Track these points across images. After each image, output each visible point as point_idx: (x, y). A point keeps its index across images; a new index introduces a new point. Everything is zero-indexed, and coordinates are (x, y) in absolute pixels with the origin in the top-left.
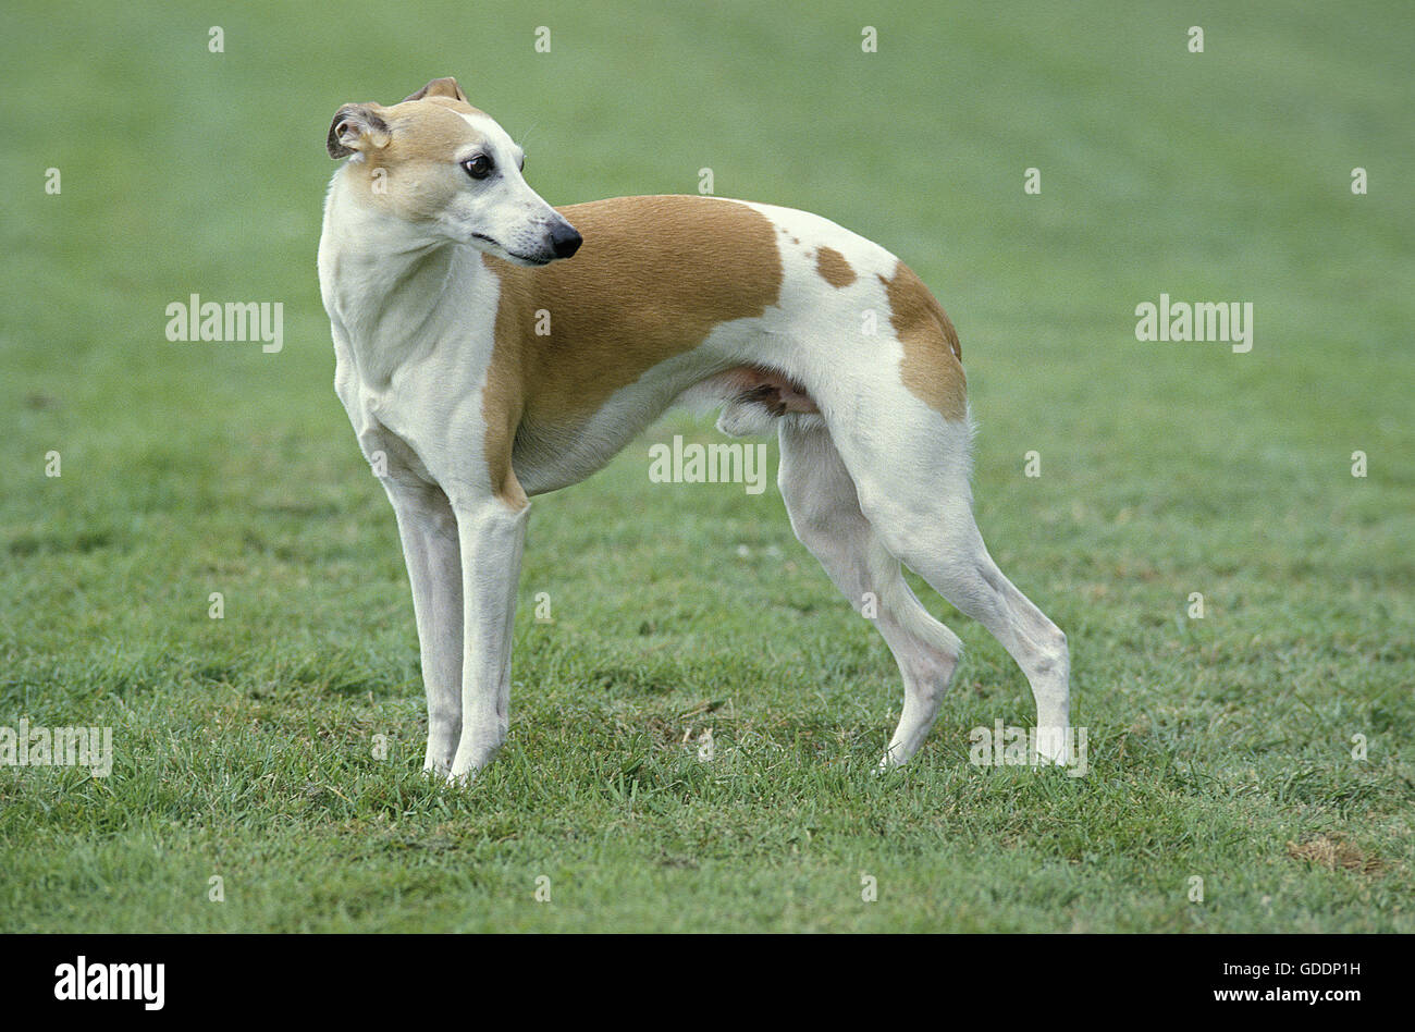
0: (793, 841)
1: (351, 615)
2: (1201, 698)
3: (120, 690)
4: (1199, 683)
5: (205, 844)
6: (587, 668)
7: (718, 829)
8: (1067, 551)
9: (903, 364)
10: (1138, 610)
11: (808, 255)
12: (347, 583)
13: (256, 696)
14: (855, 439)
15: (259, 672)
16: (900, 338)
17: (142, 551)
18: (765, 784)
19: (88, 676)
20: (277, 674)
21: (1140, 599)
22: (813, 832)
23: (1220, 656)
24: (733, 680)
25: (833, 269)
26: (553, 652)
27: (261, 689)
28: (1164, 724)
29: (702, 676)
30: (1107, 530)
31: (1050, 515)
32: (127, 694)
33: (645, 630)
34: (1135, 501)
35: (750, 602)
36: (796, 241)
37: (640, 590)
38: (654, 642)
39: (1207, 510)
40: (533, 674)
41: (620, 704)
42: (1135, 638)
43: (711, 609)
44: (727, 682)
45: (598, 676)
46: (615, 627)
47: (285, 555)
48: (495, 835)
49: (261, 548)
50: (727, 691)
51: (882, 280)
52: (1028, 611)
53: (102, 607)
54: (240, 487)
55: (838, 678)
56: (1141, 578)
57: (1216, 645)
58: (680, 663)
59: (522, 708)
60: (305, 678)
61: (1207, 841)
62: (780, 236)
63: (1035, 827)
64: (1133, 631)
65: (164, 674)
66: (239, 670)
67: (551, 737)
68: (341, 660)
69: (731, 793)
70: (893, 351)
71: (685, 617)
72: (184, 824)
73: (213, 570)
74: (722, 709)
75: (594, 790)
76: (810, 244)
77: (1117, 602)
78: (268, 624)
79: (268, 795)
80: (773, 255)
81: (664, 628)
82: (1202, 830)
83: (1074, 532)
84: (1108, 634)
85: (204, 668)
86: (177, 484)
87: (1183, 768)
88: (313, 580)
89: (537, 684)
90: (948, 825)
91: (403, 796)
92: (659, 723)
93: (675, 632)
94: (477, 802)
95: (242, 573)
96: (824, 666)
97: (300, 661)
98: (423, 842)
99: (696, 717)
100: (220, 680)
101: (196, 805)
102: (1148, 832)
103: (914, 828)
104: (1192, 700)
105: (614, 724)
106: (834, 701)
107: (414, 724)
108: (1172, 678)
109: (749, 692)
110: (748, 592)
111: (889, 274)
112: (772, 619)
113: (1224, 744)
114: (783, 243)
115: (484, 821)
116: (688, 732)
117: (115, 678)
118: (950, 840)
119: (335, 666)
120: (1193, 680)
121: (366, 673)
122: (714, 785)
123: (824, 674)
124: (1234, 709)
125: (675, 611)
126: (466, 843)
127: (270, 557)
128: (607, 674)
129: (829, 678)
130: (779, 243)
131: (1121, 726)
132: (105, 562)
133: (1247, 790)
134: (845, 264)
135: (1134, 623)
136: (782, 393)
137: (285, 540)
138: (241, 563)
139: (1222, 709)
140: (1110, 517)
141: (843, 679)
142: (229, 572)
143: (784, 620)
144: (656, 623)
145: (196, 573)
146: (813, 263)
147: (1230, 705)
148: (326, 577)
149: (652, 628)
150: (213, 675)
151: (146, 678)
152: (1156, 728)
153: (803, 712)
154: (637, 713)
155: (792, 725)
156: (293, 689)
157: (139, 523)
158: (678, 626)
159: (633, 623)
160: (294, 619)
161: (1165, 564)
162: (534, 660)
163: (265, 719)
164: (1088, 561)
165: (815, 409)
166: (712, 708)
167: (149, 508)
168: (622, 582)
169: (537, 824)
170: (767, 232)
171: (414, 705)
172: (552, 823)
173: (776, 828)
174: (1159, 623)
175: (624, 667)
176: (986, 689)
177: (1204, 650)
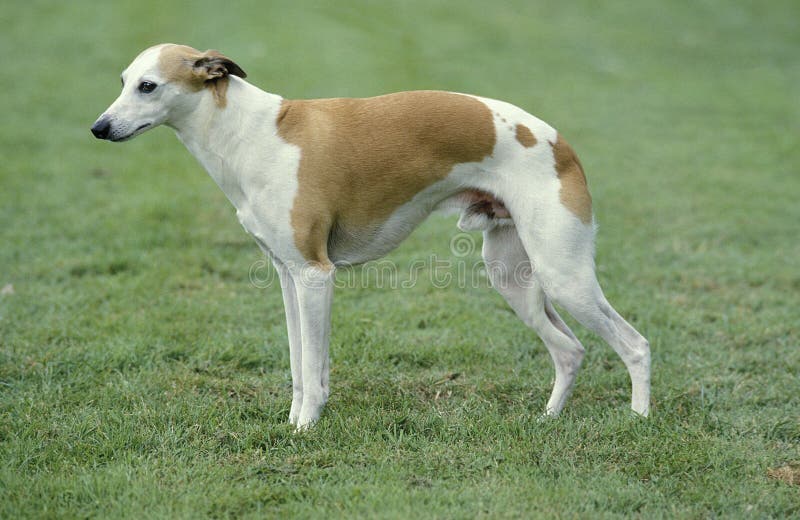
0: (488, 467)
1: (258, 315)
2: (731, 369)
3: (121, 368)
4: (732, 360)
5: (156, 470)
6: (385, 353)
7: (446, 459)
8: (667, 272)
9: (561, 191)
10: (702, 312)
11: (511, 129)
12: (258, 295)
13: (197, 370)
14: (532, 233)
15: (200, 355)
16: (559, 177)
17: (144, 274)
18: (476, 430)
19: (103, 358)
20: (210, 357)
21: (705, 305)
22: (500, 461)
23: (746, 342)
24: (467, 360)
25: (524, 137)
26: (367, 342)
27: (200, 366)
28: (708, 387)
29: (450, 357)
30: (693, 257)
31: (660, 247)
32: (125, 370)
33: (422, 326)
34: (710, 236)
35: (483, 307)
36: (504, 120)
37: (422, 299)
38: (424, 334)
39: (752, 242)
40: (355, 356)
41: (400, 376)
42: (698, 329)
43: (460, 313)
44: (464, 361)
45: (391, 358)
46: (405, 323)
47: (225, 275)
48: (320, 464)
49: (211, 271)
50: (463, 367)
51: (551, 143)
52: (627, 329)
53: (117, 311)
54: (204, 231)
55: (528, 357)
56: (707, 289)
57: (743, 336)
58: (438, 350)
59: (346, 378)
60: (226, 359)
61: (721, 467)
62: (495, 117)
63: (626, 458)
64: (697, 325)
65: (146, 357)
66: (190, 354)
67: (359, 397)
68: (248, 347)
69: (456, 436)
70: (555, 184)
71: (445, 317)
72: (146, 457)
73: (182, 287)
74: (459, 379)
75: (379, 434)
76: (511, 123)
77: (691, 306)
78: (210, 322)
79: (195, 437)
80: (492, 128)
81: (433, 324)
82: (719, 460)
83: (674, 258)
84: (684, 327)
85: (169, 353)
86: (170, 229)
87: (714, 417)
88: (238, 292)
89: (356, 362)
90: (577, 457)
91: (272, 438)
92: (423, 387)
93: (439, 327)
94: (312, 442)
95: (199, 289)
96: (520, 350)
97: (223, 349)
98: (280, 469)
99: (444, 383)
100: (178, 359)
101: (153, 445)
102: (689, 462)
103: (556, 458)
104: (726, 371)
105: (397, 388)
106: (522, 373)
107: (285, 389)
108: (717, 356)
109: (474, 367)
110: (483, 300)
111: (553, 140)
112: (494, 320)
113: (741, 399)
114: (497, 122)
115: (316, 455)
116: (438, 393)
117: (118, 360)
118: (576, 466)
119: (244, 351)
120: (729, 357)
121: (262, 354)
122: (447, 431)
123: (519, 354)
124: (750, 377)
125: (439, 313)
126: (304, 469)
127: (216, 277)
128: (397, 356)
129: (522, 357)
130: (495, 122)
131: (683, 390)
132: (122, 281)
133: (749, 432)
134: (531, 135)
135: (699, 321)
136: (493, 206)
137: (225, 266)
138: (199, 282)
139: (742, 378)
140: (695, 248)
141: (530, 357)
142: (192, 288)
143: (500, 319)
144: (429, 321)
145: (173, 289)
146: (513, 133)
147: (747, 374)
148: (247, 291)
149: (426, 323)
150: (174, 356)
151: (136, 359)
152: (703, 390)
153: (503, 381)
154: (410, 381)
155: (497, 388)
156: (219, 366)
157: (145, 256)
158: (439, 323)
159: (415, 321)
160: (225, 319)
161: (722, 280)
162: (355, 347)
163: (201, 385)
164: (679, 279)
165: (509, 216)
166: (454, 377)
167: (152, 245)
168: (413, 294)
169: (344, 457)
170: (487, 116)
171: (286, 376)
172: (352, 457)
173: (479, 458)
174: (713, 320)
175: (406, 352)
176: (611, 363)
177: (736, 339)
